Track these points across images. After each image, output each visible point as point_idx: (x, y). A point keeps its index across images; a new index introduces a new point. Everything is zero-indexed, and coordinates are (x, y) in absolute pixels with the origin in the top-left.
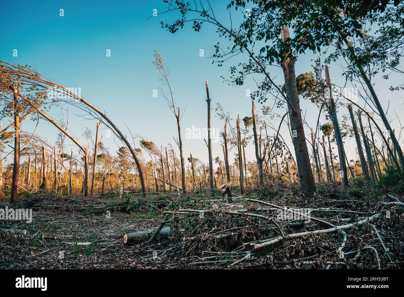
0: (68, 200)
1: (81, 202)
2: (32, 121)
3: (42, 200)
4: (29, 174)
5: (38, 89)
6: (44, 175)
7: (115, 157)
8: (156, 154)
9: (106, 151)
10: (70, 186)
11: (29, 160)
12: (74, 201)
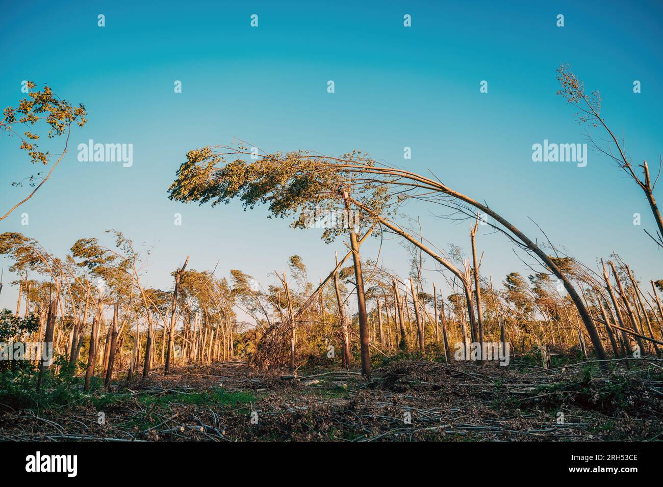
0: (452, 371)
1: (477, 376)
2: (374, 237)
3: (407, 372)
4: (381, 326)
5: (374, 187)
6: (401, 327)
7: (503, 291)
8: (581, 279)
9: (485, 283)
10: (447, 345)
11: (378, 304)
12: (463, 374)
